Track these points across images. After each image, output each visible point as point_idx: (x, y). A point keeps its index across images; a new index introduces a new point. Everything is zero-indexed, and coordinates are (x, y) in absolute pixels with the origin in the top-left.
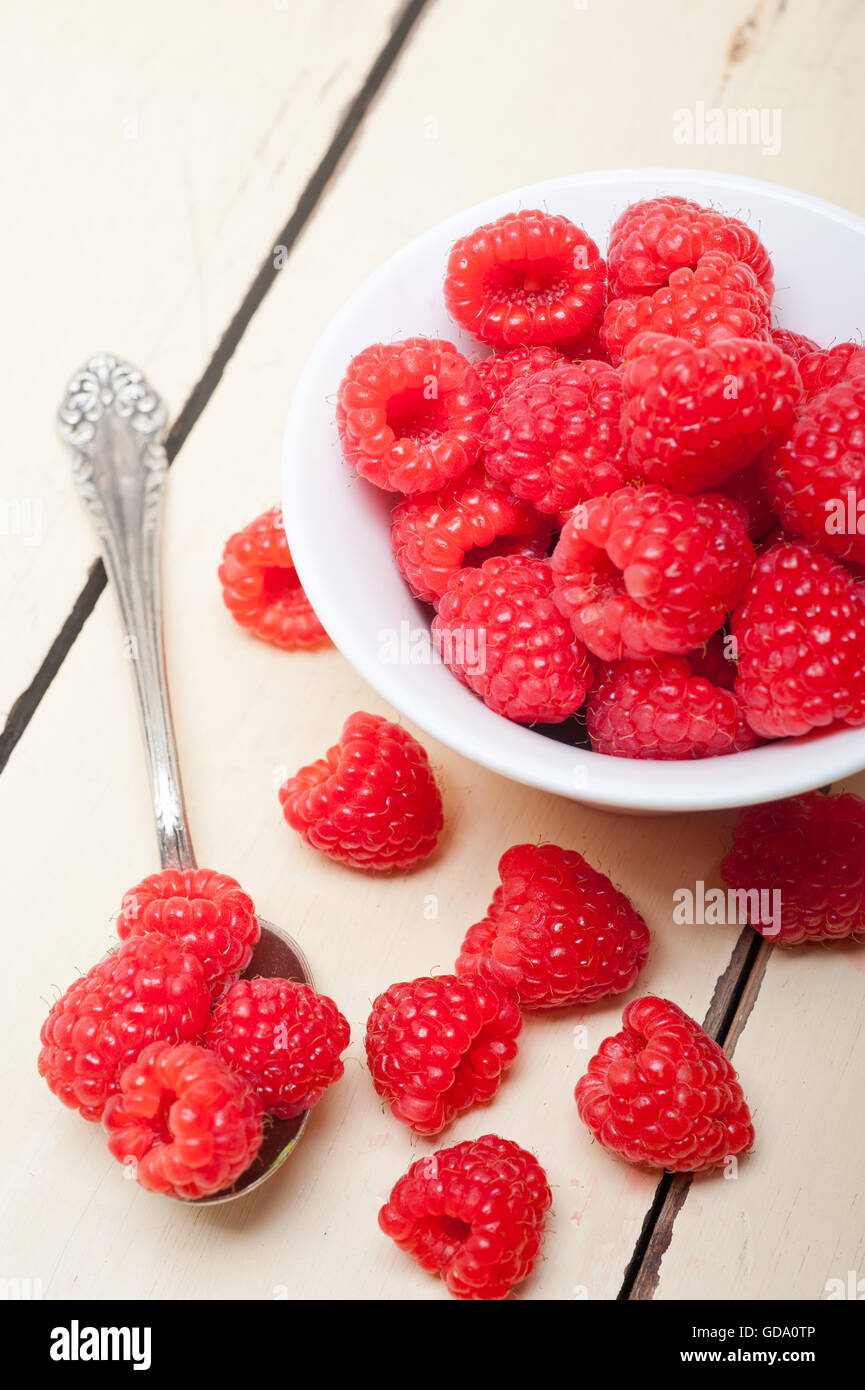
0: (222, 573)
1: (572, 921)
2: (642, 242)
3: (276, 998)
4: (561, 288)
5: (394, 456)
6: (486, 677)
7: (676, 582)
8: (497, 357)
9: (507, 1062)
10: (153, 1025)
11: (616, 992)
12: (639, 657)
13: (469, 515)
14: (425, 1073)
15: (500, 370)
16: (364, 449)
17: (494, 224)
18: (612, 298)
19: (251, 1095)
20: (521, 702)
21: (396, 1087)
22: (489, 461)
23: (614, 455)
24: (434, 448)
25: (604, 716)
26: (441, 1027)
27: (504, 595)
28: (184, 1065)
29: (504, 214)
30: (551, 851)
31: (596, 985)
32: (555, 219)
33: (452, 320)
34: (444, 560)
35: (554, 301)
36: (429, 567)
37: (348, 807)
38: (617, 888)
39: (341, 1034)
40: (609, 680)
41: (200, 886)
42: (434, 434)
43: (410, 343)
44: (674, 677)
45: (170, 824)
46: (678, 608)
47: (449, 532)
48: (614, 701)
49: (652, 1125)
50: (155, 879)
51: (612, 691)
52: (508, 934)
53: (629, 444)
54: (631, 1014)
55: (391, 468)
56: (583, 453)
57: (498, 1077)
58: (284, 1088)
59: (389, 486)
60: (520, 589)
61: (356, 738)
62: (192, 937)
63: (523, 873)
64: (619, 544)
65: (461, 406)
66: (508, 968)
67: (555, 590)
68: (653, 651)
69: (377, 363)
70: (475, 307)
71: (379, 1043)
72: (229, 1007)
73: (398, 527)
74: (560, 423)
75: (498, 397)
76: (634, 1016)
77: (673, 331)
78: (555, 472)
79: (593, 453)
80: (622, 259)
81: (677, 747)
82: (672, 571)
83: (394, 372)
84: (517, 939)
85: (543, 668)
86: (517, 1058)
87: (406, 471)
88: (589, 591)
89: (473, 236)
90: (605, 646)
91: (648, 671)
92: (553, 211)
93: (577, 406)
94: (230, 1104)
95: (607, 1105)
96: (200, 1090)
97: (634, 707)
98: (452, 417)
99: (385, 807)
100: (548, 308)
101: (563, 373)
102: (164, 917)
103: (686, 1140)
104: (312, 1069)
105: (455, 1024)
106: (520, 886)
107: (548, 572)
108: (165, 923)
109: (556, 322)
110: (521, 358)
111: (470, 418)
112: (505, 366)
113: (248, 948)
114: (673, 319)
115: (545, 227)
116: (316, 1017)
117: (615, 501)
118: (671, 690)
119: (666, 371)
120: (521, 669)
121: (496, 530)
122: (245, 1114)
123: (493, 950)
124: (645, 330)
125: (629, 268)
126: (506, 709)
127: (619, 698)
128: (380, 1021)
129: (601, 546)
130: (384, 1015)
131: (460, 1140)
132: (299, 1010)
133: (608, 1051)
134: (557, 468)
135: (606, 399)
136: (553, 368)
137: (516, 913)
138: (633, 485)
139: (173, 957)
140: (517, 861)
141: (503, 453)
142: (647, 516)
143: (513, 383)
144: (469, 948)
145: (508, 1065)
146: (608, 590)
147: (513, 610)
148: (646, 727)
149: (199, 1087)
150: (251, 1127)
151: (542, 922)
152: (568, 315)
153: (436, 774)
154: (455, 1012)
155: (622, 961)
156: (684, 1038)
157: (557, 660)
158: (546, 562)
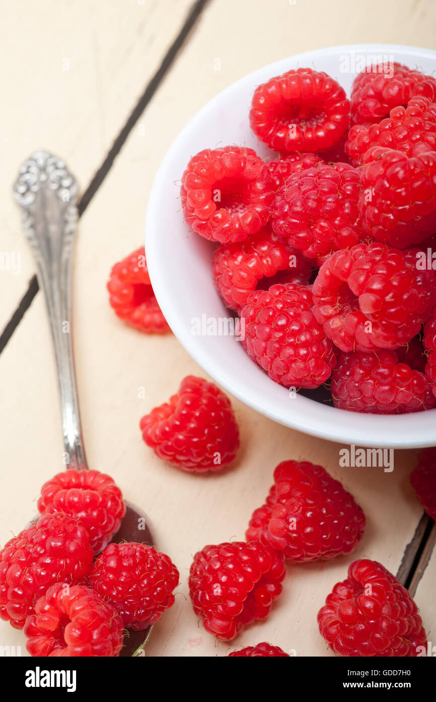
0: (109, 286)
1: (319, 511)
2: (373, 89)
3: (133, 556)
4: (322, 117)
5: (215, 219)
6: (269, 360)
7: (391, 305)
8: (281, 159)
9: (276, 597)
10: (56, 571)
11: (344, 554)
12: (366, 350)
13: (261, 257)
14: (225, 604)
15: (282, 167)
16: (197, 215)
17: (281, 76)
18: (353, 124)
19: (116, 618)
20: (291, 376)
21: (207, 612)
22: (275, 224)
23: (353, 223)
24: (241, 215)
25: (342, 386)
26: (235, 576)
27: (282, 308)
28: (74, 599)
29: (287, 70)
30: (307, 465)
31: (332, 550)
32: (320, 74)
33: (254, 135)
34: (245, 285)
35: (317, 125)
36: (236, 289)
37: (181, 434)
38: (346, 489)
39: (174, 578)
40: (346, 363)
41: (90, 480)
42: (241, 206)
43: (227, 149)
44: (387, 363)
45: (72, 442)
46: (392, 321)
47: (248, 267)
48: (349, 376)
49: (365, 642)
50: (62, 475)
51: (347, 370)
52: (279, 518)
53: (364, 216)
54: (354, 571)
55: (213, 227)
56: (334, 221)
57: (270, 606)
58: (137, 612)
59: (212, 237)
60: (292, 305)
61: (187, 392)
62: (82, 514)
63: (289, 480)
64: (356, 280)
65: (258, 189)
66: (277, 538)
67: (314, 306)
68: (375, 347)
69: (207, 161)
70: (268, 128)
71: (197, 584)
72: (105, 561)
73: (217, 263)
74: (320, 202)
75: (282, 184)
76: (356, 572)
77: (392, 145)
78: (317, 233)
79: (340, 221)
80: (360, 100)
81: (387, 407)
82: (388, 298)
83: (217, 167)
84: (284, 521)
85: (305, 355)
86: (282, 594)
87: (223, 229)
88: (336, 307)
89: (268, 83)
90: (344, 343)
91: (371, 359)
92: (318, 69)
93: (332, 191)
94: (102, 625)
95: (337, 628)
96: (84, 616)
97: (362, 380)
98: (252, 196)
99: (204, 435)
100: (314, 129)
101: (323, 170)
102: (66, 502)
103: (387, 651)
104: (155, 601)
105: (244, 573)
106: (286, 488)
107: (310, 294)
108: (67, 505)
109: (318, 137)
110: (296, 160)
111: (264, 197)
112: (286, 165)
113: (118, 520)
114: (392, 138)
115: (313, 79)
116: (158, 568)
117: (354, 252)
118: (385, 371)
119: (389, 171)
120: (292, 355)
121: (278, 267)
122: (111, 630)
123: (269, 526)
124: (374, 145)
125: (364, 106)
126: (282, 380)
127: (352, 374)
128: (198, 569)
129: (345, 280)
130: (200, 566)
131: (246, 646)
132: (147, 564)
133: (339, 591)
134: (317, 230)
135: (349, 188)
136: (316, 167)
137: (284, 504)
138: (366, 243)
139: (70, 528)
140: (285, 471)
141: (283, 220)
142: (374, 263)
143: (291, 176)
144: (253, 524)
145: (277, 598)
146: (348, 307)
147: (287, 318)
148: (368, 394)
149: (84, 614)
150: (115, 638)
151: (300, 511)
152: (326, 134)
153: (236, 415)
154: (245, 566)
155: (348, 535)
156: (387, 587)
157: (314, 350)
158: (309, 287)
